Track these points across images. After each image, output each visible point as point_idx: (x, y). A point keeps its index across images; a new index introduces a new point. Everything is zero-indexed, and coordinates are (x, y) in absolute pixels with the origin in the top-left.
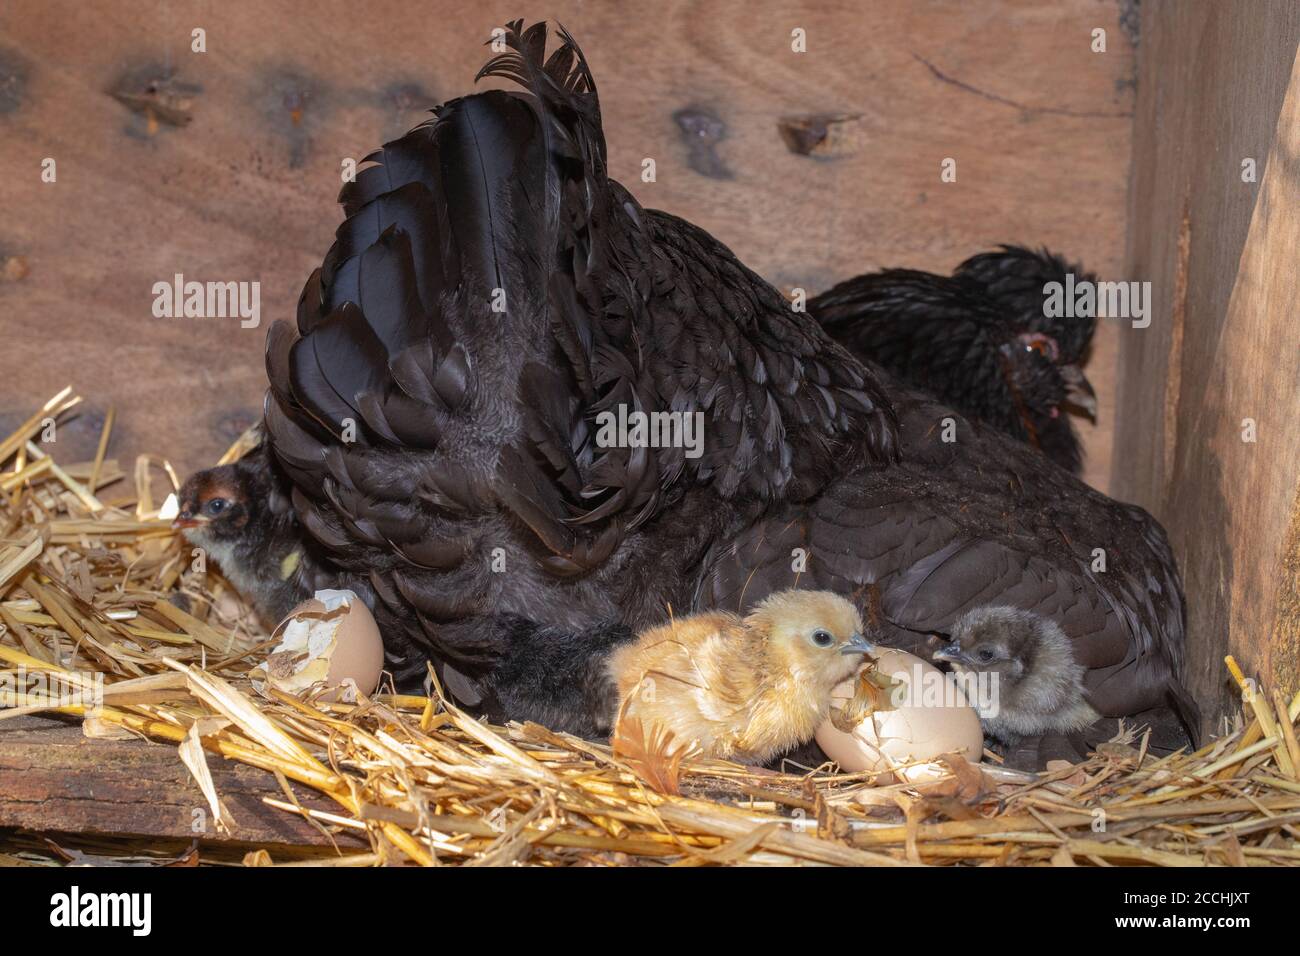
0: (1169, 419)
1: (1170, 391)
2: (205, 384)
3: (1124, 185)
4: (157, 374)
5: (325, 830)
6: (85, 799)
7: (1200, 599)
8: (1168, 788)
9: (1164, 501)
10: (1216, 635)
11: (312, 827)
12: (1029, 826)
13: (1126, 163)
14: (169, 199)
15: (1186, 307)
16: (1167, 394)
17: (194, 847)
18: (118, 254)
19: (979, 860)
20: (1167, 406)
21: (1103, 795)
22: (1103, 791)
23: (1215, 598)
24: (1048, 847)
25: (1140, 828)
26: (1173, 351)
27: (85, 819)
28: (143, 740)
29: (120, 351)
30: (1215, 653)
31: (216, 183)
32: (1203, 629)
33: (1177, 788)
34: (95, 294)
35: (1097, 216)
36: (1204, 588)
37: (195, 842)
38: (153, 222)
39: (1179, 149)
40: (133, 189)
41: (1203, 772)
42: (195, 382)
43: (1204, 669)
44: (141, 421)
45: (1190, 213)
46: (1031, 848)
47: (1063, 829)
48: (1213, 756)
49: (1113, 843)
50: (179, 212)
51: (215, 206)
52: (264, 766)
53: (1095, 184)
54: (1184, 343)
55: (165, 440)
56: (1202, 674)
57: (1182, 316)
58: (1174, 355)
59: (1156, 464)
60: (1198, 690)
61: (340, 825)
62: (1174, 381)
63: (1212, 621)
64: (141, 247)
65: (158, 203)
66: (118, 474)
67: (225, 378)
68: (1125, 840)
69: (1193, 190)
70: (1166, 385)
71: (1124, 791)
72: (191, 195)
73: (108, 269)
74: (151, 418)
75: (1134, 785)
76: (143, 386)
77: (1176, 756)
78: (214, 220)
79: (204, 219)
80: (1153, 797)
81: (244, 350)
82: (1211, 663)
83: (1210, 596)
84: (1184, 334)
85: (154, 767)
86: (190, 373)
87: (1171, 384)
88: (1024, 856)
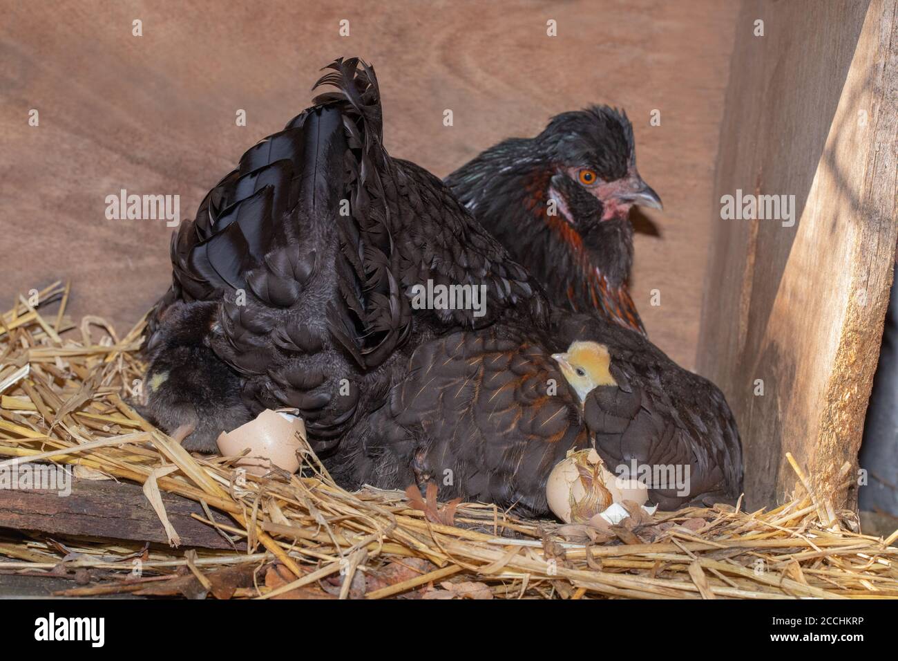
0: (743, 313)
1: (744, 295)
2: (127, 267)
3: (713, 167)
4: (97, 260)
5: (230, 539)
6: (81, 514)
7: (763, 424)
8: (754, 532)
9: (737, 364)
10: (774, 445)
11: (222, 536)
12: (671, 550)
13: (714, 154)
14: (110, 148)
15: (757, 243)
16: (742, 297)
17: (147, 547)
18: (76, 181)
19: (639, 570)
20: (741, 305)
21: (714, 535)
22: (714, 532)
23: (774, 423)
24: (683, 564)
25: (739, 553)
26: (747, 271)
27: (80, 527)
28: (114, 480)
29: (74, 244)
30: (773, 456)
31: (140, 139)
32: (764, 442)
33: (760, 532)
34: (60, 206)
35: (695, 186)
36: (765, 417)
37: (147, 544)
38: (99, 163)
39: (754, 145)
40: (87, 141)
41: (775, 523)
42: (121, 265)
43: (765, 467)
44: (85, 288)
45: (761, 184)
46: (673, 564)
47: (693, 552)
48: (783, 513)
49: (723, 561)
50: (116, 157)
51: (140, 154)
52: (193, 497)
53: (694, 166)
54: (755, 265)
55: (100, 301)
56: (763, 470)
57: (754, 248)
58: (747, 273)
59: (732, 341)
60: (760, 480)
61: (240, 535)
62: (747, 289)
63: (772, 437)
64: (90, 178)
65: (103, 151)
66: (71, 325)
67: (141, 264)
68: (731, 561)
69: (764, 169)
70: (741, 292)
71: (727, 532)
72: (124, 147)
73: (69, 191)
74: (92, 288)
75: (733, 529)
76: (88, 266)
77: (759, 512)
78: (138, 163)
79: (132, 162)
80: (745, 537)
81: (154, 247)
82: (770, 462)
83: (770, 422)
84: (755, 260)
85: (125, 496)
86: (118, 260)
87: (745, 291)
88: (667, 569)
